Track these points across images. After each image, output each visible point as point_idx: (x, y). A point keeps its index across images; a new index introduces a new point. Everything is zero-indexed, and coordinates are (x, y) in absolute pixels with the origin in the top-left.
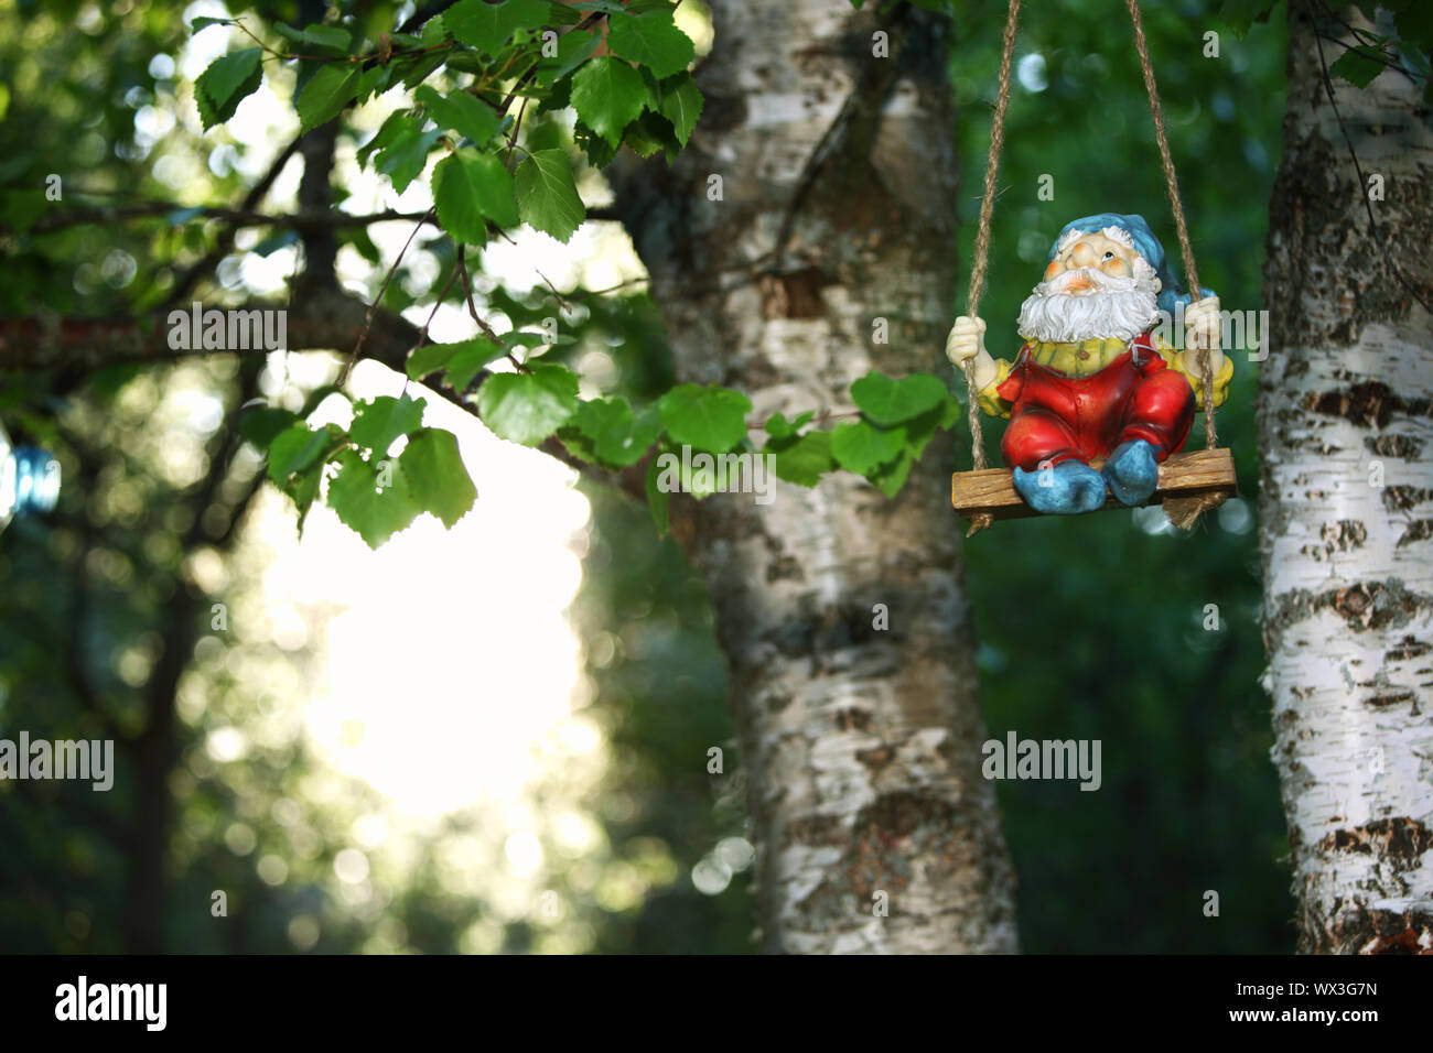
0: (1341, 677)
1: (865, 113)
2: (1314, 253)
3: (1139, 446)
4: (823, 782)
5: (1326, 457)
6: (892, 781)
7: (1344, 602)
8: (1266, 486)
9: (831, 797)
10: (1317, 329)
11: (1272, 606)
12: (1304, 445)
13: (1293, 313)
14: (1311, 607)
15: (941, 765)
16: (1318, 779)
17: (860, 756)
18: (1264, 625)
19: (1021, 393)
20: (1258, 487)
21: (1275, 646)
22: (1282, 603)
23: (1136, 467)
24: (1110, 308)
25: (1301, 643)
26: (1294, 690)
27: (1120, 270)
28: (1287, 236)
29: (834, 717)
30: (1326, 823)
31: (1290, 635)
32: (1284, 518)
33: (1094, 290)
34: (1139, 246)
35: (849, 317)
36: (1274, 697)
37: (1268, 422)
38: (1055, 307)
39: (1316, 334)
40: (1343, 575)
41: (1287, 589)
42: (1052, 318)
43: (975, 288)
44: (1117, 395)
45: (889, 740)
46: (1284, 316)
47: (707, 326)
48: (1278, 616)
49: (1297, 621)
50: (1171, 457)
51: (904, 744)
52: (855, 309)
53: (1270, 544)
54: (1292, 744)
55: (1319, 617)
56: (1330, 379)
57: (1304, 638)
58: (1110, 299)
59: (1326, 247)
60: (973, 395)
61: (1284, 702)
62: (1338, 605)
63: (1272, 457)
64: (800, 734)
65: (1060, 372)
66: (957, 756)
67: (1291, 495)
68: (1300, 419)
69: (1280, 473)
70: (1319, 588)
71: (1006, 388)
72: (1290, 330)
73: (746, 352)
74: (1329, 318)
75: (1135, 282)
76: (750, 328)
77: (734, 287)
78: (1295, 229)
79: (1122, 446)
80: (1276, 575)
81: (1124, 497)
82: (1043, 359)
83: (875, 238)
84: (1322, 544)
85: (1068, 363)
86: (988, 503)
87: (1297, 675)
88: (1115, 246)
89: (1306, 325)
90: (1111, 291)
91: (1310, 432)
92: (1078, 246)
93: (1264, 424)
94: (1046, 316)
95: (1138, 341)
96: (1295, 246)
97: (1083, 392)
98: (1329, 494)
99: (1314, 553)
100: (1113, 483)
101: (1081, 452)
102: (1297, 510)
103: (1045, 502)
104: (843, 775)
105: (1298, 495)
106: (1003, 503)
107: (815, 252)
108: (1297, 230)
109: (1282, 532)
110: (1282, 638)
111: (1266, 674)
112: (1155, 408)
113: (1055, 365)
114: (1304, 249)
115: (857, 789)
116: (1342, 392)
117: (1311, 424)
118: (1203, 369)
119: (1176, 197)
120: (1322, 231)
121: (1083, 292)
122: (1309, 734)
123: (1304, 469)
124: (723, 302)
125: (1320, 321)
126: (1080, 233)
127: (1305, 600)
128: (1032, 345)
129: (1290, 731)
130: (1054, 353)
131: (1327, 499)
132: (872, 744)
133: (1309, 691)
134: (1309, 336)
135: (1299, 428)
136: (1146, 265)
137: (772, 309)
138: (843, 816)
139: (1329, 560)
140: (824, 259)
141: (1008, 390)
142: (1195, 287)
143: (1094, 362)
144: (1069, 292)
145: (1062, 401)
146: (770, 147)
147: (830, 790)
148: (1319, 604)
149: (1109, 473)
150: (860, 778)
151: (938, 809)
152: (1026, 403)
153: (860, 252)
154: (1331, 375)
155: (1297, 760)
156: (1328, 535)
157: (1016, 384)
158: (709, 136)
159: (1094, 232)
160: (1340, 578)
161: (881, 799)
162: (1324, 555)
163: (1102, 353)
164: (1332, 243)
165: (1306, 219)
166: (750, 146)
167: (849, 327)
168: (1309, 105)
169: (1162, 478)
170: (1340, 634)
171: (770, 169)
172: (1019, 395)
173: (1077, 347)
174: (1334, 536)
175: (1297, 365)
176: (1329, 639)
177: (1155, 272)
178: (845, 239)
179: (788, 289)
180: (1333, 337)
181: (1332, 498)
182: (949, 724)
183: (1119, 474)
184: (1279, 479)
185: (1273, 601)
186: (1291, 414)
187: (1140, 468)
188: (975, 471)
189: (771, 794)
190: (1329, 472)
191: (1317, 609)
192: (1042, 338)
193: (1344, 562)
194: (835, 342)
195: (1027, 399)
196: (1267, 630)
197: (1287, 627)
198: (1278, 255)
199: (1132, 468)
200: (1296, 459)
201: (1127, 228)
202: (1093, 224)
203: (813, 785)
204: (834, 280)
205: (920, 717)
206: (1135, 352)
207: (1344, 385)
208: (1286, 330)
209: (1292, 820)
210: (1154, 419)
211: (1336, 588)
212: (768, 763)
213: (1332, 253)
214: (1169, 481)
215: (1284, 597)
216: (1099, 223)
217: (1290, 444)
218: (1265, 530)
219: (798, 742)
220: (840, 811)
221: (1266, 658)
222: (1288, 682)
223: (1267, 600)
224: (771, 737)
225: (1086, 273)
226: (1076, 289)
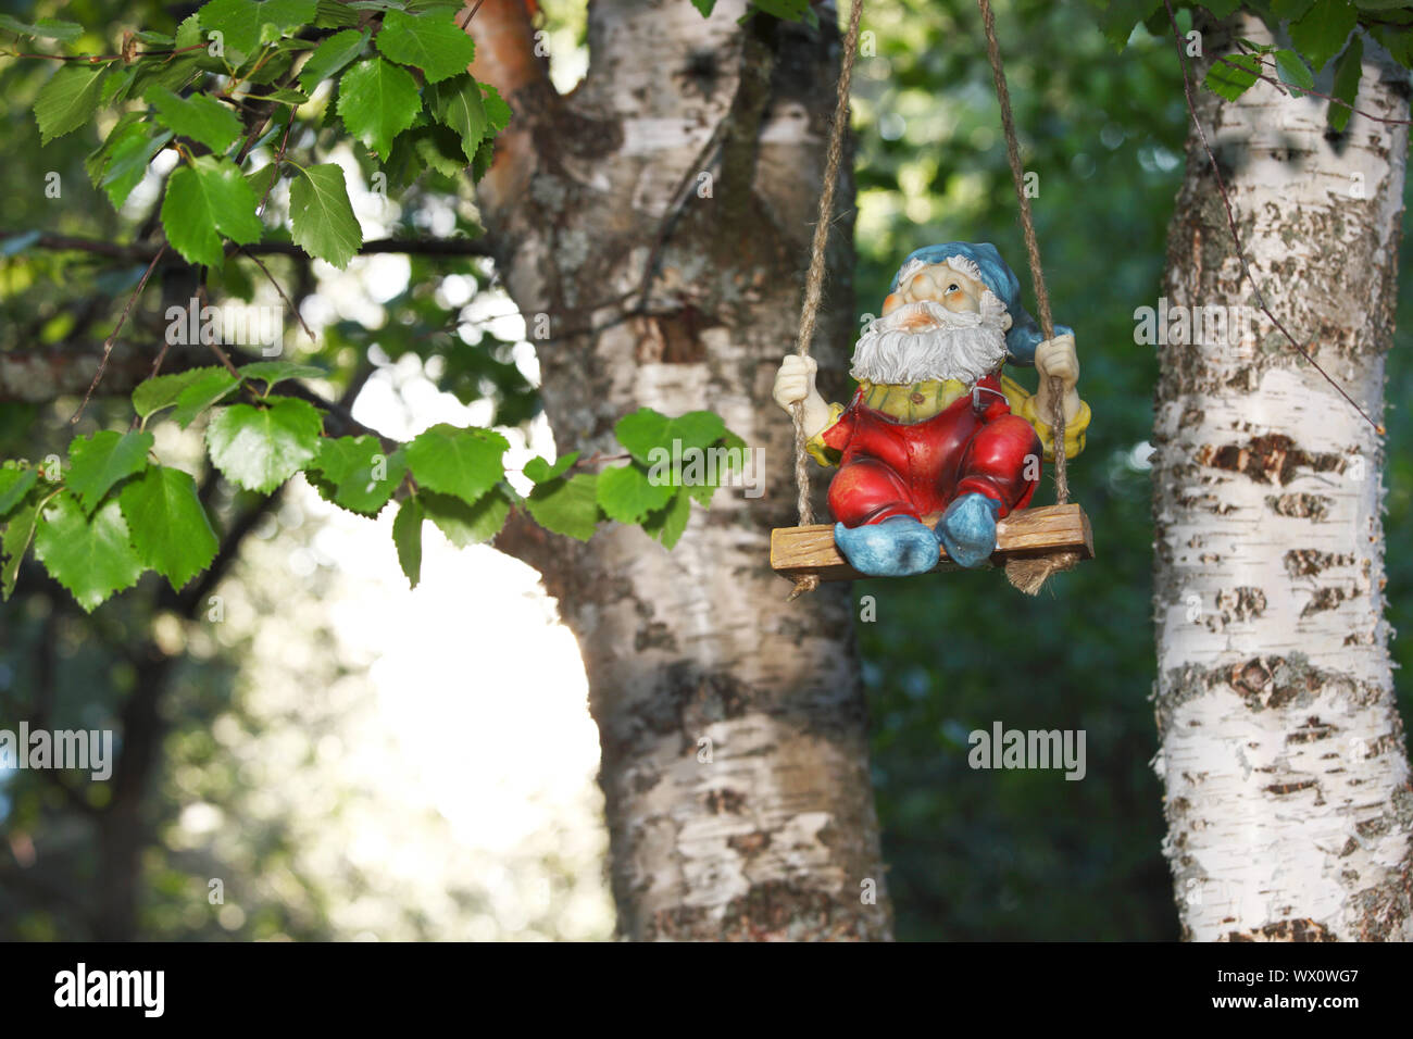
0: (1237, 761)
1: (740, 137)
2: (1212, 291)
3: (973, 500)
4: (691, 870)
5: (1222, 517)
6: (767, 869)
7: (1240, 679)
8: (1159, 548)
9: (698, 887)
10: (1213, 375)
11: (1165, 682)
12: (1199, 504)
13: (1189, 357)
14: (1205, 683)
15: (822, 852)
16: (1210, 875)
17: (732, 842)
18: (1158, 703)
19: (849, 439)
20: (1152, 550)
21: (1168, 725)
22: (1174, 678)
23: (969, 524)
24: (950, 346)
25: (1193, 724)
26: (1186, 775)
27: (964, 303)
28: (1185, 272)
29: (705, 797)
30: (1219, 924)
31: (1182, 715)
32: (1177, 584)
33: (934, 327)
34: (986, 277)
35: (728, 362)
36: (1166, 783)
37: (1162, 476)
38: (890, 345)
39: (1213, 380)
40: (1240, 649)
41: (1179, 663)
42: (886, 357)
43: (806, 323)
44: (955, 444)
45: (765, 826)
46: (1181, 359)
47: (577, 370)
48: (1169, 692)
49: (1189, 700)
50: (1014, 513)
51: (780, 830)
52: (738, 352)
53: (1163, 612)
54: (1184, 835)
55: (1213, 694)
56: (1228, 430)
57: (1197, 718)
58: (950, 336)
59: (1225, 285)
60: (801, 442)
61: (1175, 789)
62: (1234, 681)
63: (1165, 517)
64: (668, 817)
65: (891, 417)
66: (841, 843)
67: (1184, 559)
68: (1195, 474)
69: (1173, 535)
70: (1213, 662)
71: (833, 434)
72: (1185, 377)
73: (617, 399)
74: (1227, 363)
75: (979, 318)
76: (622, 373)
77: (606, 326)
78: (1193, 264)
79: (957, 501)
80: (1168, 648)
81: (960, 557)
82: (875, 403)
83: (758, 276)
84: (1218, 613)
85: (900, 408)
86: (810, 563)
87: (1189, 759)
88: (961, 278)
89: (1202, 370)
90: (952, 328)
91: (1205, 489)
92: (918, 278)
93: (1158, 481)
94: (879, 355)
95: (981, 383)
96: (1193, 283)
97: (916, 440)
98: (1226, 558)
99: (1209, 624)
100: (947, 541)
101: (912, 507)
102: (1191, 576)
103: (868, 562)
104: (713, 862)
105: (1192, 558)
106: (827, 564)
107: (694, 290)
108: (1195, 266)
109: (1175, 600)
110: (1173, 717)
111: (1159, 756)
112: (996, 458)
113: (887, 409)
114: (1202, 287)
115: (727, 878)
116: (1241, 445)
117: (1207, 480)
118: (1055, 415)
119: (1028, 224)
120: (1220, 267)
121: (921, 329)
122: (1202, 824)
123: (1198, 530)
124: (594, 345)
125: (1217, 366)
126: (922, 263)
127: (1199, 676)
128: (865, 387)
129: (1182, 820)
130: (887, 395)
131: (1223, 563)
132: (746, 829)
133: (1202, 776)
134: (1206, 383)
135: (1194, 485)
136: (995, 299)
137: (646, 353)
138: (713, 907)
139: (1224, 632)
140: (703, 299)
141: (835, 437)
142: (1048, 325)
143: (929, 407)
144: (907, 329)
145: (893, 449)
146: (646, 176)
147: (699, 878)
148: (1213, 680)
149: (941, 529)
150: (732, 865)
151: (816, 902)
152: (856, 452)
153: (743, 291)
154: (1230, 427)
155: (1188, 853)
156: (1224, 603)
157: (844, 430)
158: (582, 164)
159: (938, 262)
160: (1238, 652)
161: (753, 889)
162: (1219, 625)
163: (939, 397)
164: (1231, 280)
165: (1204, 253)
166: (625, 174)
167: (730, 372)
168: (1210, 126)
169: (1003, 536)
170: (1235, 713)
171: (645, 199)
172: (848, 442)
173: (911, 389)
174: (1230, 605)
175: (1193, 415)
176: (1224, 719)
177: (1005, 307)
178: (727, 275)
179: (663, 330)
180: (1230, 383)
181: (1228, 562)
182: (832, 807)
183: (952, 531)
184: (1172, 541)
185: (1165, 676)
186: (1185, 469)
187: (974, 525)
188: (801, 527)
189: (637, 882)
190: (1226, 534)
191: (1210, 685)
192: (874, 379)
193: (1242, 633)
194: (715, 389)
195: (856, 447)
196: (1159, 708)
197: (1179, 705)
198: (1175, 293)
199: (966, 525)
200: (1191, 520)
201: (975, 257)
202: (937, 253)
203: (681, 873)
204: (714, 322)
205: (800, 799)
206: (976, 396)
207: (1243, 438)
208: (1182, 376)
209: (1184, 919)
210: (994, 470)
211: (1232, 663)
212: (634, 848)
213: (1231, 291)
214: (1012, 540)
215: (1176, 672)
216: (942, 252)
217: (1185, 502)
218: (1158, 597)
219: (664, 825)
220: (709, 903)
221: (1159, 739)
222: (1181, 765)
223: (1160, 676)
224: (638, 820)
225: (925, 307)
226: (914, 325)
